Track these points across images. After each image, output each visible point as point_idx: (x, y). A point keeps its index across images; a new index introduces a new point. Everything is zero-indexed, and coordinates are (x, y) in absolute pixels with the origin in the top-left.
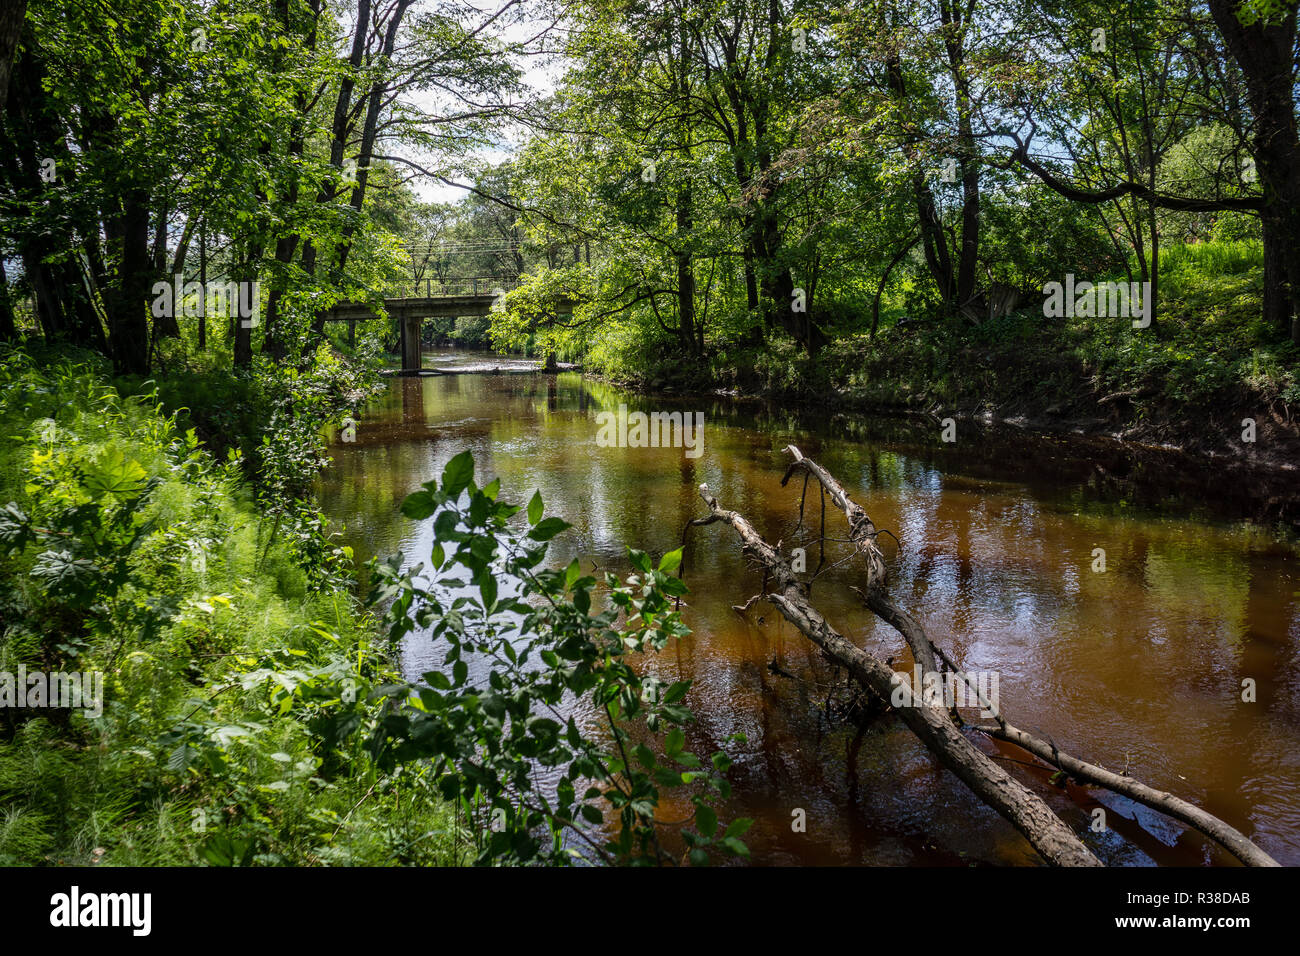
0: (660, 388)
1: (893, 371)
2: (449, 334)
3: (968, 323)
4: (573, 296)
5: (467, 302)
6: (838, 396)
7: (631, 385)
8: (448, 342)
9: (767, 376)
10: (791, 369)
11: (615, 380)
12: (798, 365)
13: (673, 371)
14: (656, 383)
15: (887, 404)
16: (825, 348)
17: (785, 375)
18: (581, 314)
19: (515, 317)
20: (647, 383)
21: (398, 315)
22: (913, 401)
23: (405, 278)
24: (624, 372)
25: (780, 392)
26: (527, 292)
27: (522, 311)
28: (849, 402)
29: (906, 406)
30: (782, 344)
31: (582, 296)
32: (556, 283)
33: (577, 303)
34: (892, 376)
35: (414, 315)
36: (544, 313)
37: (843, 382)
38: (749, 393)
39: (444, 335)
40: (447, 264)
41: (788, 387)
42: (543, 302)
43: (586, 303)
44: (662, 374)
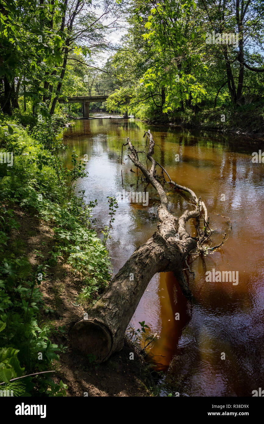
0: (154, 123)
1: (216, 119)
2: (100, 107)
3: (238, 105)
4: (131, 96)
5: (102, 97)
6: (200, 126)
7: (147, 122)
8: (100, 110)
9: (183, 119)
10: (189, 118)
11: (142, 120)
12: (191, 117)
13: (158, 118)
14: (153, 121)
15: (213, 128)
16: (199, 112)
17: (187, 120)
18: (132, 101)
19: (113, 102)
20: (151, 121)
21: (82, 102)
22: (220, 127)
23: (85, 90)
24: (145, 118)
25: (186, 124)
26: (116, 95)
27: (115, 100)
28: (203, 127)
29: (217, 129)
30: (189, 111)
31: (133, 96)
32: (125, 92)
33: (131, 98)
34: (215, 120)
35: (87, 101)
36: (122, 101)
37: (203, 121)
38: (177, 125)
39: (99, 108)
40: (100, 86)
41: (188, 123)
42: (122, 97)
43: (134, 98)
44: (155, 119)
